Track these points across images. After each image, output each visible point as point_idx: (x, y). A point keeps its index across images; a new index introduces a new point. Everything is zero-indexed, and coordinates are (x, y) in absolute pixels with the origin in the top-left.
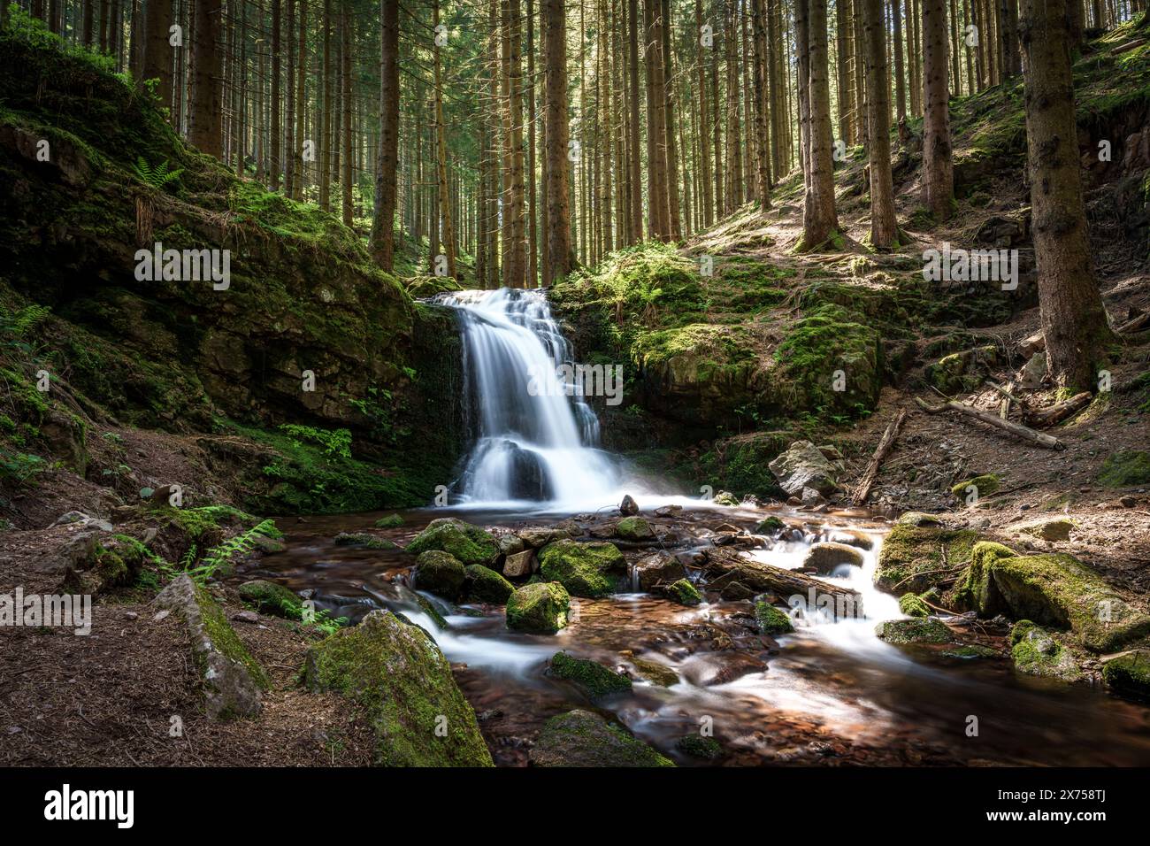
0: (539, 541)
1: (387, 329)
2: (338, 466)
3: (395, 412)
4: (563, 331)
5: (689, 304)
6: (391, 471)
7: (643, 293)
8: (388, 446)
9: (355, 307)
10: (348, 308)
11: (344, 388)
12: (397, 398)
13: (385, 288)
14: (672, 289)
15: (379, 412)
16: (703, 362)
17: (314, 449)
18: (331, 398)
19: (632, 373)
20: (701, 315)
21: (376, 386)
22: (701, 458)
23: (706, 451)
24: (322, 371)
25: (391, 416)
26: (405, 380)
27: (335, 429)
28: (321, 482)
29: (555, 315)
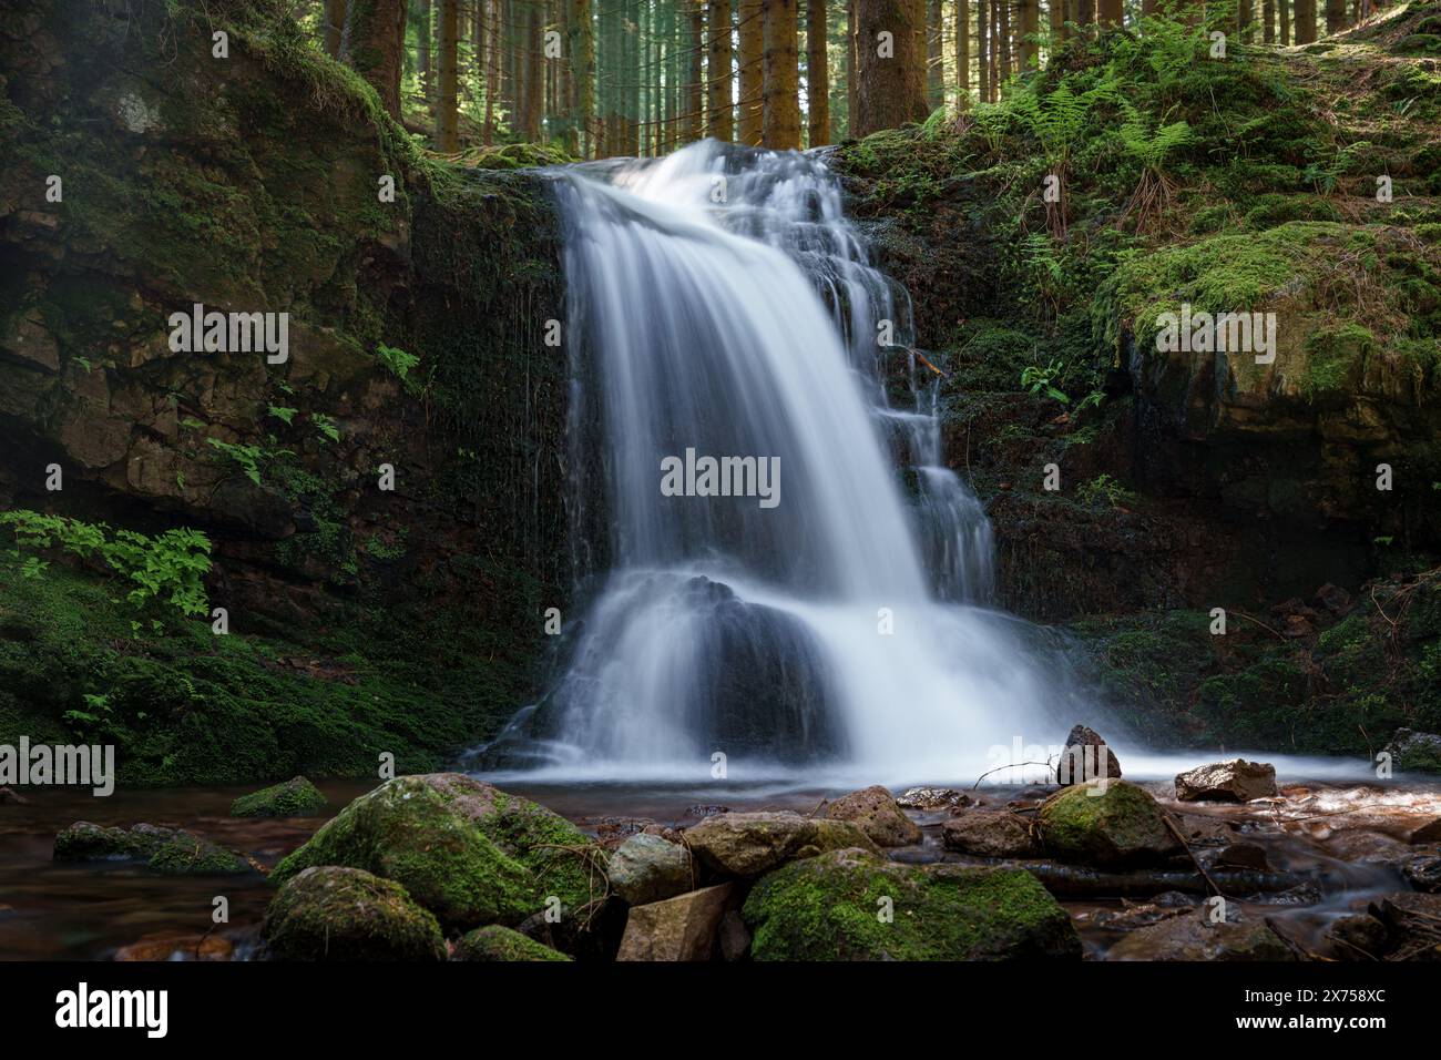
0: (749, 852)
1: (327, 226)
2: (165, 644)
3: (352, 486)
4: (879, 258)
5: (1275, 169)
6: (340, 666)
7: (1131, 137)
8: (332, 588)
9: (225, 153)
10: (204, 154)
11: (191, 406)
12: (361, 441)
13: (321, 96)
14: (1222, 127)
15: (302, 482)
16: (1326, 330)
17: (96, 590)
18: (155, 436)
19: (1098, 378)
20: (1317, 201)
21: (290, 401)
22: (1323, 638)
23: (1337, 617)
24: (127, 350)
25: (340, 497)
26: (387, 388)
27: (162, 532)
28: (102, 686)
29: (856, 210)
